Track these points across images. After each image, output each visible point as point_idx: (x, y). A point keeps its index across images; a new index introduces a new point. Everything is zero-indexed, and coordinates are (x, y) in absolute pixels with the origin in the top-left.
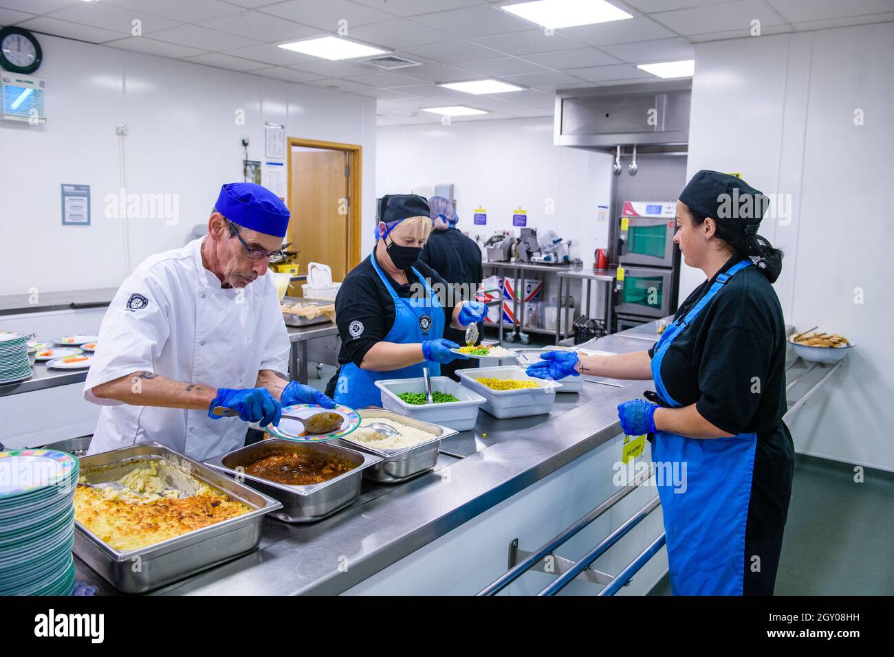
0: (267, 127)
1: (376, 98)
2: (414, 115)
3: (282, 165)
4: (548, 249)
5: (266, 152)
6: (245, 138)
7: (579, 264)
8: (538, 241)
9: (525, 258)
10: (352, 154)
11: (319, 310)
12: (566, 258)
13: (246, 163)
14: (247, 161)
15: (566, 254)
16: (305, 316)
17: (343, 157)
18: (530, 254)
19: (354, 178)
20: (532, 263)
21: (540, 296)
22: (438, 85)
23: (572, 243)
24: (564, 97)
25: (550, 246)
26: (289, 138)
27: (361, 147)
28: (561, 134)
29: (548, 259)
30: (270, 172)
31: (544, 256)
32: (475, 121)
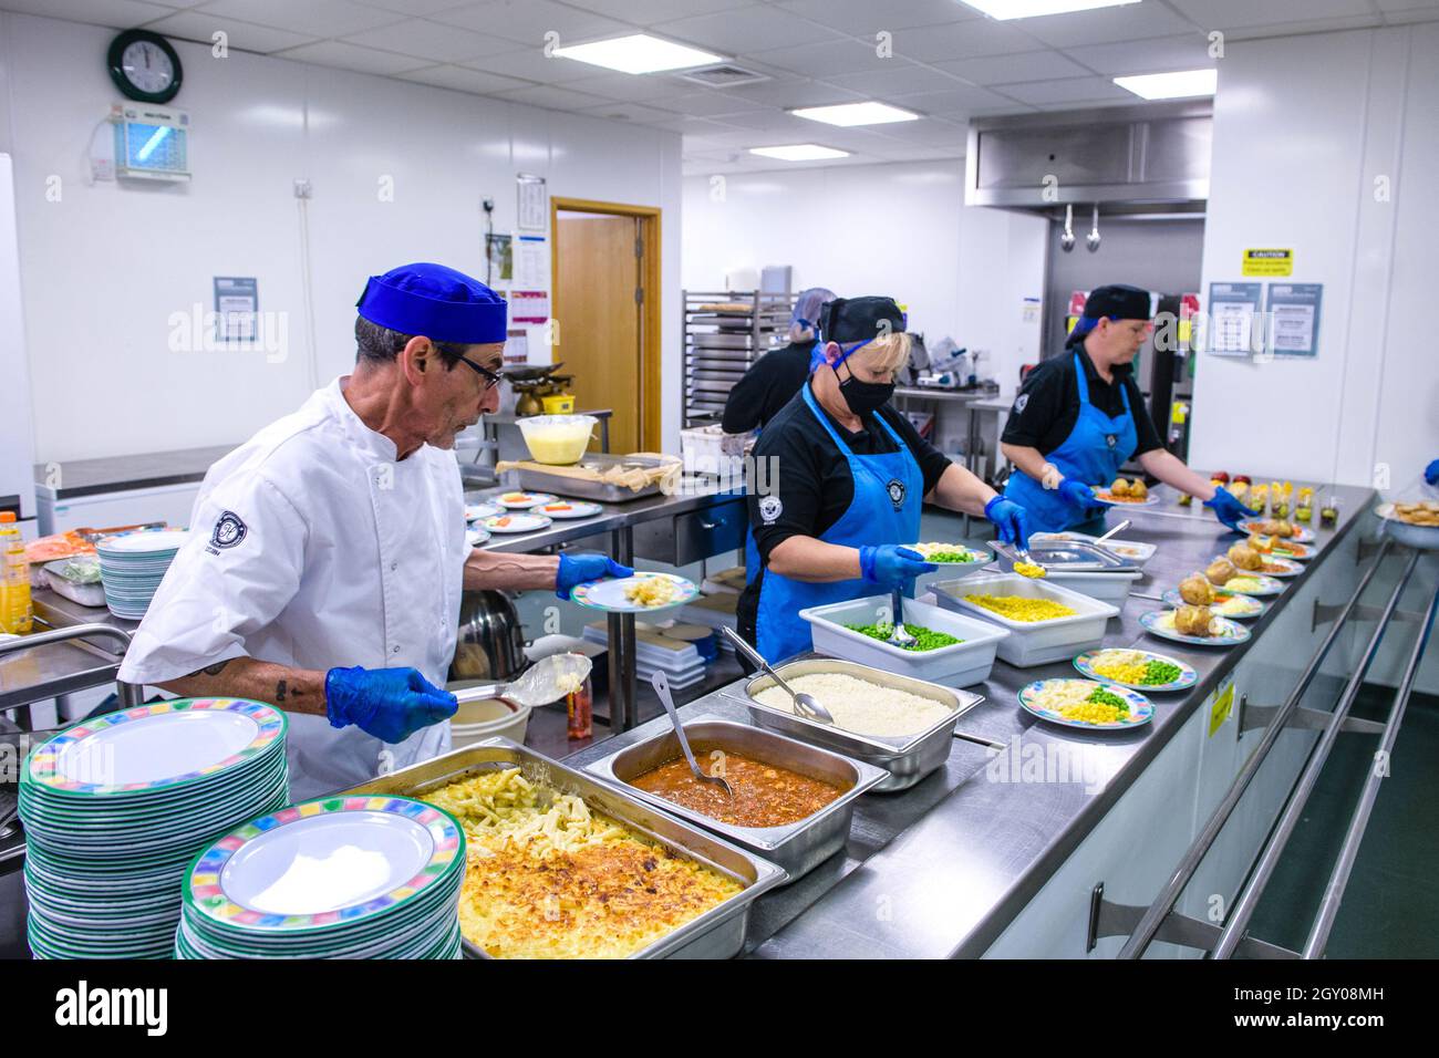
0: (520, 181)
1: (681, 134)
2: (734, 158)
3: (542, 240)
4: (946, 366)
5: (519, 220)
6: (487, 198)
7: (993, 388)
8: (929, 353)
9: (908, 379)
10: (646, 222)
11: (650, 475)
12: (972, 379)
13: (490, 238)
14: (491, 235)
15: (971, 373)
16: (628, 487)
17: (632, 226)
18: (914, 373)
19: (649, 259)
20: (920, 388)
21: (930, 437)
22: (788, 112)
23: (980, 356)
24: (982, 129)
25: (948, 361)
26: (552, 199)
27: (660, 210)
28: (977, 187)
29: (944, 380)
30: (524, 252)
31: (937, 377)
32: (826, 169)
